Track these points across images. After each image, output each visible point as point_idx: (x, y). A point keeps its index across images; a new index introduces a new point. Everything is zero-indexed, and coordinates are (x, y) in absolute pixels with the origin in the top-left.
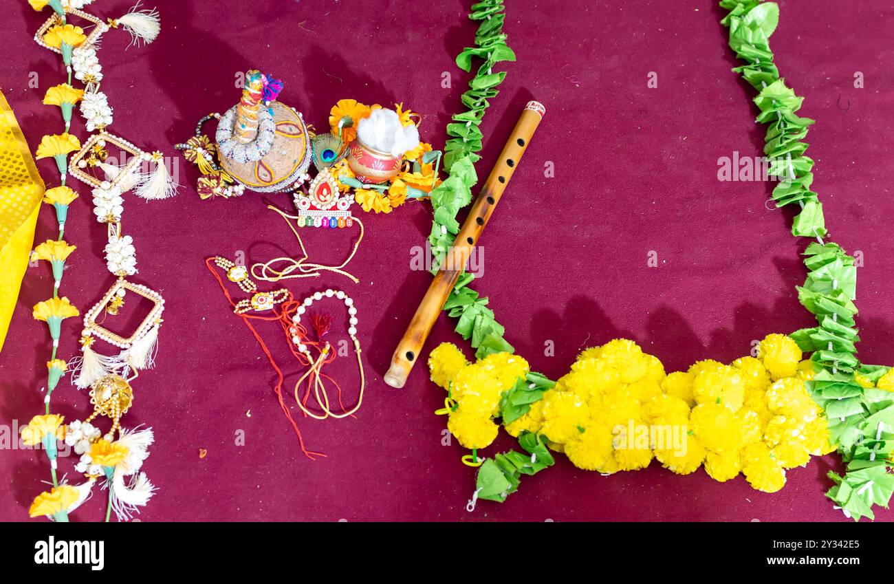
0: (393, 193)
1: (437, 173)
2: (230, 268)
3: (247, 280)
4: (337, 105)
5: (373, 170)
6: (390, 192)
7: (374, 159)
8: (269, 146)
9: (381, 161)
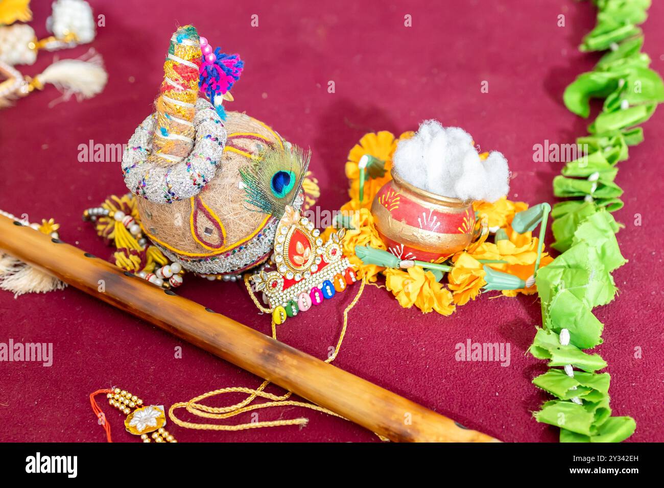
0: (457, 278)
1: (542, 246)
2: (133, 409)
3: (161, 431)
4: (360, 145)
5: (420, 230)
6: (452, 277)
7: (422, 210)
8: (212, 168)
9: (436, 213)
